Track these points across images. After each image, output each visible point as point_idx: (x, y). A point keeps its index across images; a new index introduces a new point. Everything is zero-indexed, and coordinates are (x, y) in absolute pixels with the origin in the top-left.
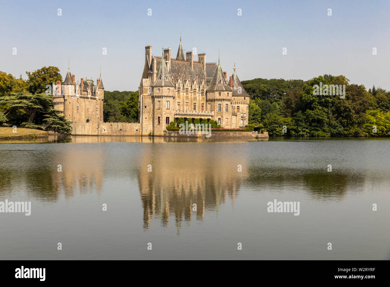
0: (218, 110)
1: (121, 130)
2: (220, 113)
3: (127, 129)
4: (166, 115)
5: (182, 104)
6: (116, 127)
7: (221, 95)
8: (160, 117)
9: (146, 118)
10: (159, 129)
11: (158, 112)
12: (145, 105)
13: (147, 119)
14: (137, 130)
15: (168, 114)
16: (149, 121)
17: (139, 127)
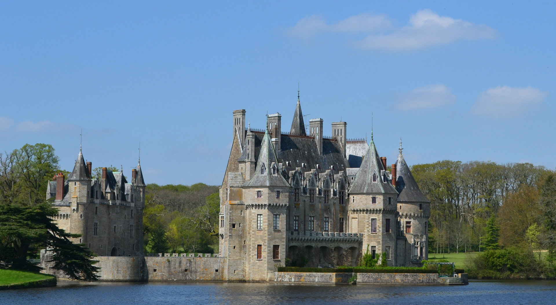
0: (370, 231)
1: (186, 270)
2: (374, 237)
3: (198, 269)
4: (274, 241)
5: (303, 220)
6: (177, 264)
7: (377, 202)
8: (261, 245)
9: (234, 247)
10: (260, 268)
11: (258, 236)
12: (234, 223)
13: (237, 249)
14: (217, 271)
15: (277, 240)
16: (240, 252)
17: (221, 265)
